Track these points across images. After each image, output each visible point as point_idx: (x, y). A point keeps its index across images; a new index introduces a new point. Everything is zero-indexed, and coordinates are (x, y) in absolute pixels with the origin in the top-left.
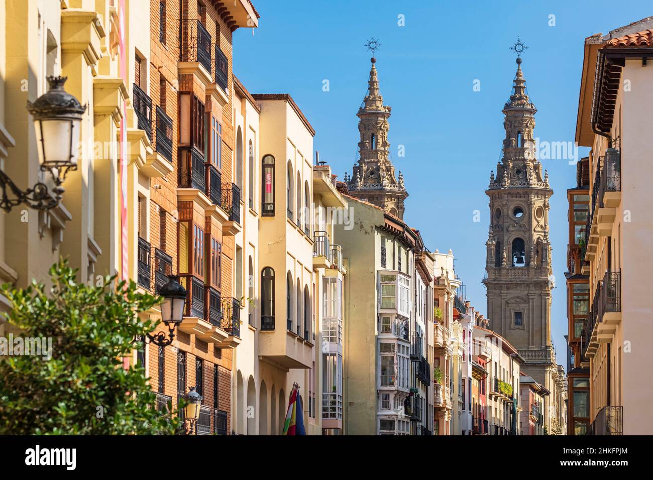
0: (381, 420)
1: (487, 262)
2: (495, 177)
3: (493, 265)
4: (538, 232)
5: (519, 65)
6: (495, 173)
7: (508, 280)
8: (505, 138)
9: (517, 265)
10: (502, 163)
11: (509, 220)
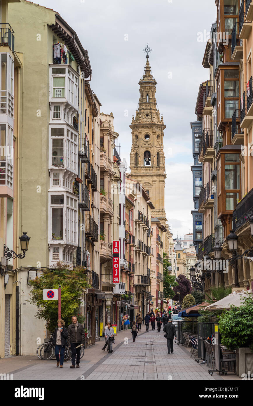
0: (51, 196)
1: (130, 164)
2: (135, 118)
3: (134, 165)
4: (158, 147)
5: (148, 59)
6: (135, 116)
7: (141, 173)
8: (140, 97)
9: (146, 166)
10: (138, 111)
11: (142, 141)
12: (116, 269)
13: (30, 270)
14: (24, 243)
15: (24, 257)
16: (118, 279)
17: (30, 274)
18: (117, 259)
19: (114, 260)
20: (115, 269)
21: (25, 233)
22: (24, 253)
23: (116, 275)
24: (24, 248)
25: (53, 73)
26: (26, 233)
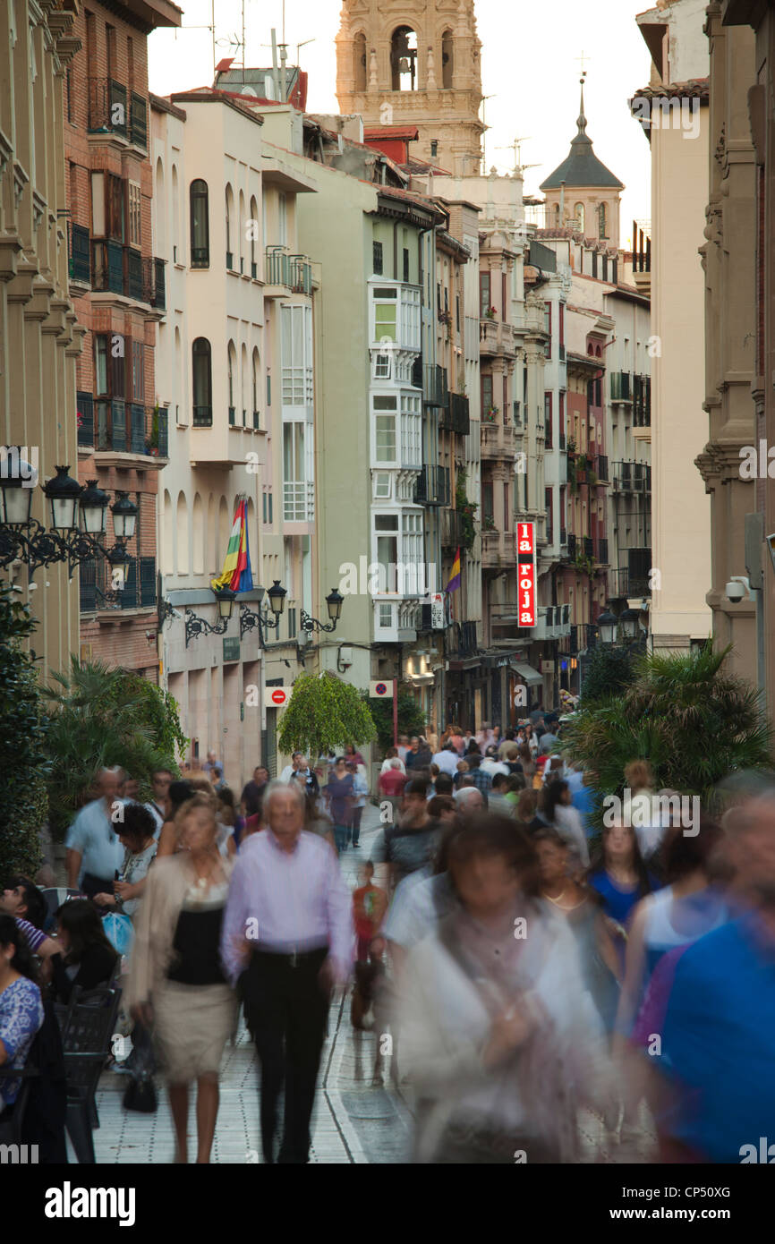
12: (527, 593)
13: (341, 646)
14: (334, 607)
15: (334, 629)
16: (532, 616)
17: (342, 653)
18: (529, 567)
19: (521, 570)
20: (522, 591)
21: (335, 591)
22: (335, 623)
23: (526, 605)
24: (334, 614)
25: (375, 296)
26: (337, 590)
